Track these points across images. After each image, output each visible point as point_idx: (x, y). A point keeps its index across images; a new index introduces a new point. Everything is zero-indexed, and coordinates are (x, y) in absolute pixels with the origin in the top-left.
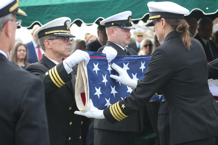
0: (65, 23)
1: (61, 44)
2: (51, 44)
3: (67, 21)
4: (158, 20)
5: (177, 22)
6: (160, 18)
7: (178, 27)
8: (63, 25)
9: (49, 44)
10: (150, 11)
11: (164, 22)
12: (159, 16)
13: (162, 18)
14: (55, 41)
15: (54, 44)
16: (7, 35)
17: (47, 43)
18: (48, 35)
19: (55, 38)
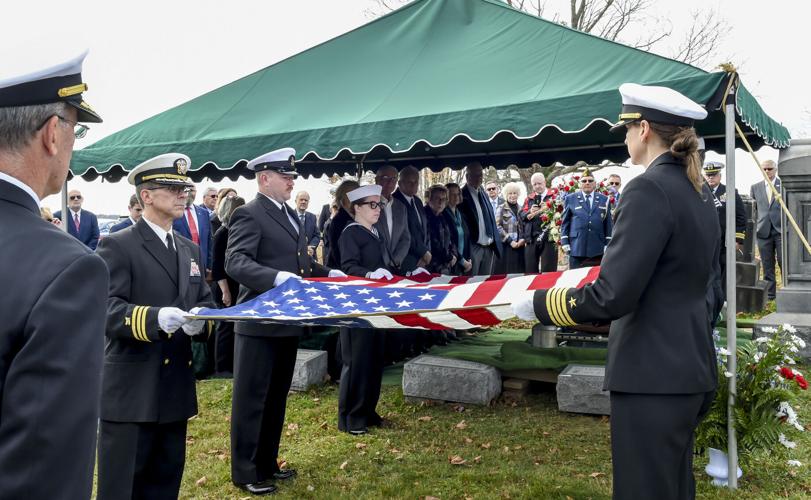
0: (175, 164)
1: (167, 197)
2: (150, 196)
3: (180, 159)
4: (635, 122)
5: (676, 133)
6: (641, 119)
7: (675, 143)
8: (172, 166)
9: (147, 196)
10: (625, 102)
11: (647, 129)
12: (637, 115)
13: (644, 121)
14: (158, 191)
15: (155, 196)
16: (46, 148)
17: (145, 195)
18: (146, 181)
19: (158, 186)
